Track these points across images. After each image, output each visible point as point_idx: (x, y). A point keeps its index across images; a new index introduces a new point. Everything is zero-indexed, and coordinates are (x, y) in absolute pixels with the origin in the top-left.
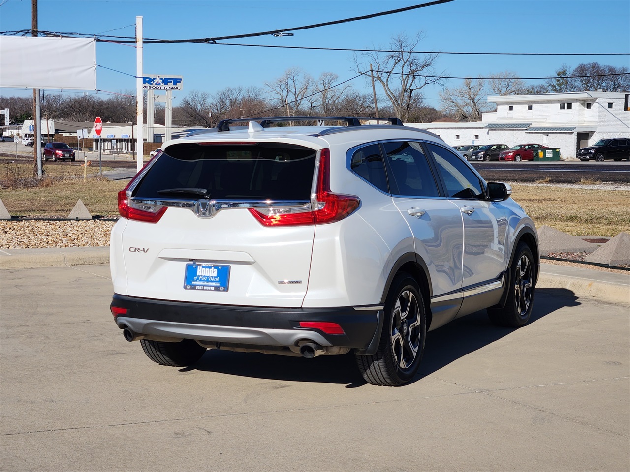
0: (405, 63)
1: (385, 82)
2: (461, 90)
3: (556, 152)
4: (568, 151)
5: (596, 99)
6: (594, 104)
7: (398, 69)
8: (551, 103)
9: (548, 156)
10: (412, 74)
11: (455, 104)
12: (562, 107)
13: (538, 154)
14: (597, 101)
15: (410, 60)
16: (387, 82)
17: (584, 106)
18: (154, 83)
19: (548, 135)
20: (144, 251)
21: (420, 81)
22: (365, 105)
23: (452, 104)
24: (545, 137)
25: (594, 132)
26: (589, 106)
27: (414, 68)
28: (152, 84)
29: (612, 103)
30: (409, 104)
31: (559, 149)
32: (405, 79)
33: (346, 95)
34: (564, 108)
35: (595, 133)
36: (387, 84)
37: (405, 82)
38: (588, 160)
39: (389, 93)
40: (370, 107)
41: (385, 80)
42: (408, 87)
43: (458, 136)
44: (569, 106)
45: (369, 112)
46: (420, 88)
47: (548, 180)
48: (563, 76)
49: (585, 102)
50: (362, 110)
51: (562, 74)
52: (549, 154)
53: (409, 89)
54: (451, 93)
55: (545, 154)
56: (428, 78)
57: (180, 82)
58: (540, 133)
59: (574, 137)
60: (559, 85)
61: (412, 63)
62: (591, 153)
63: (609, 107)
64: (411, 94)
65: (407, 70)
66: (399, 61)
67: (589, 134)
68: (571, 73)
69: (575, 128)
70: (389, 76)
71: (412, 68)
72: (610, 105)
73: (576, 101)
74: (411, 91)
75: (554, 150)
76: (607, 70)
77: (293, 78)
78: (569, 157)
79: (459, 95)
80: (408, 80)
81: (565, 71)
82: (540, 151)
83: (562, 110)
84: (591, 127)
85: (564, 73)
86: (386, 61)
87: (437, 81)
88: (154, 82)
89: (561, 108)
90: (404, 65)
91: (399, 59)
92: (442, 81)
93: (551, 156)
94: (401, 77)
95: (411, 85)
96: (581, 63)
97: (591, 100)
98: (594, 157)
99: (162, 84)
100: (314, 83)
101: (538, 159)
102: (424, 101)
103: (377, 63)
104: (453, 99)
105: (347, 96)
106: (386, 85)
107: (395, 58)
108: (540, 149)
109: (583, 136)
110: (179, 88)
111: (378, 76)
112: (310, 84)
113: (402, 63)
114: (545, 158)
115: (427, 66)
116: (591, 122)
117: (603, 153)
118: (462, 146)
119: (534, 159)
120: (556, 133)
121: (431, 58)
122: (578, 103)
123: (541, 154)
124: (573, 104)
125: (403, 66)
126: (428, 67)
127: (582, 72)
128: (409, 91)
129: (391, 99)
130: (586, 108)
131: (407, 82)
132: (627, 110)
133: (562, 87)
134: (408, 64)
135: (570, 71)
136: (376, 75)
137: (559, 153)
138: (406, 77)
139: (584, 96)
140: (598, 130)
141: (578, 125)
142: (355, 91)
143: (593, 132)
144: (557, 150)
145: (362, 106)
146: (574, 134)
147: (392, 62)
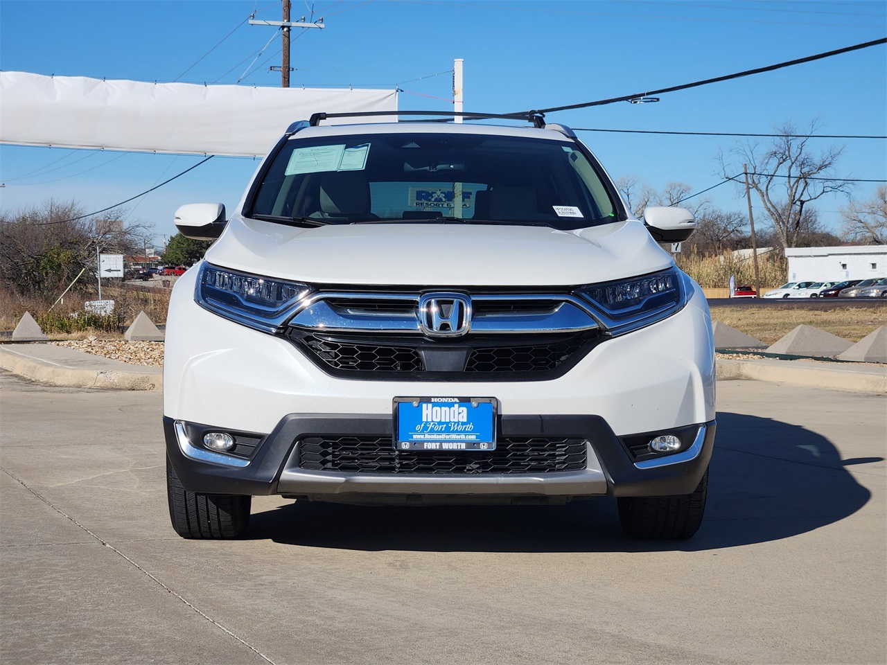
0: (793, 163)
1: (764, 191)
2: (873, 204)
7: (783, 170)
10: (804, 177)
11: (863, 225)
15: (801, 159)
16: (767, 190)
18: (433, 199)
21: (815, 188)
22: (730, 228)
23: (860, 225)
27: (805, 170)
28: (430, 200)
30: (798, 223)
32: (794, 185)
33: (702, 214)
36: (767, 194)
37: (794, 191)
39: (769, 206)
40: (737, 231)
41: (763, 188)
42: (797, 197)
43: (874, 265)
45: (736, 238)
46: (815, 198)
50: (725, 235)
53: (799, 200)
54: (857, 208)
56: (827, 184)
57: (469, 198)
61: (803, 164)
64: (802, 207)
65: (795, 172)
66: (784, 161)
70: (770, 181)
71: (803, 171)
74: (802, 203)
77: (626, 191)
79: (870, 211)
80: (797, 187)
86: (766, 161)
87: (840, 188)
88: (432, 197)
90: (792, 165)
91: (784, 157)
92: (848, 187)
94: (787, 184)
95: (802, 194)
99: (444, 200)
100: (657, 198)
102: (818, 219)
103: (753, 163)
104: (861, 217)
105: (704, 217)
106: (764, 195)
107: (779, 156)
110: (468, 206)
111: (754, 182)
112: (651, 199)
113: (788, 163)
115: (826, 166)
118: (881, 279)
121: (832, 155)
125: (790, 168)
126: (828, 169)
128: (799, 203)
129: (772, 214)
131: (796, 190)
134: (798, 164)
136: (751, 180)
138: (795, 183)
142: (715, 209)
145: (725, 230)
147: (774, 162)
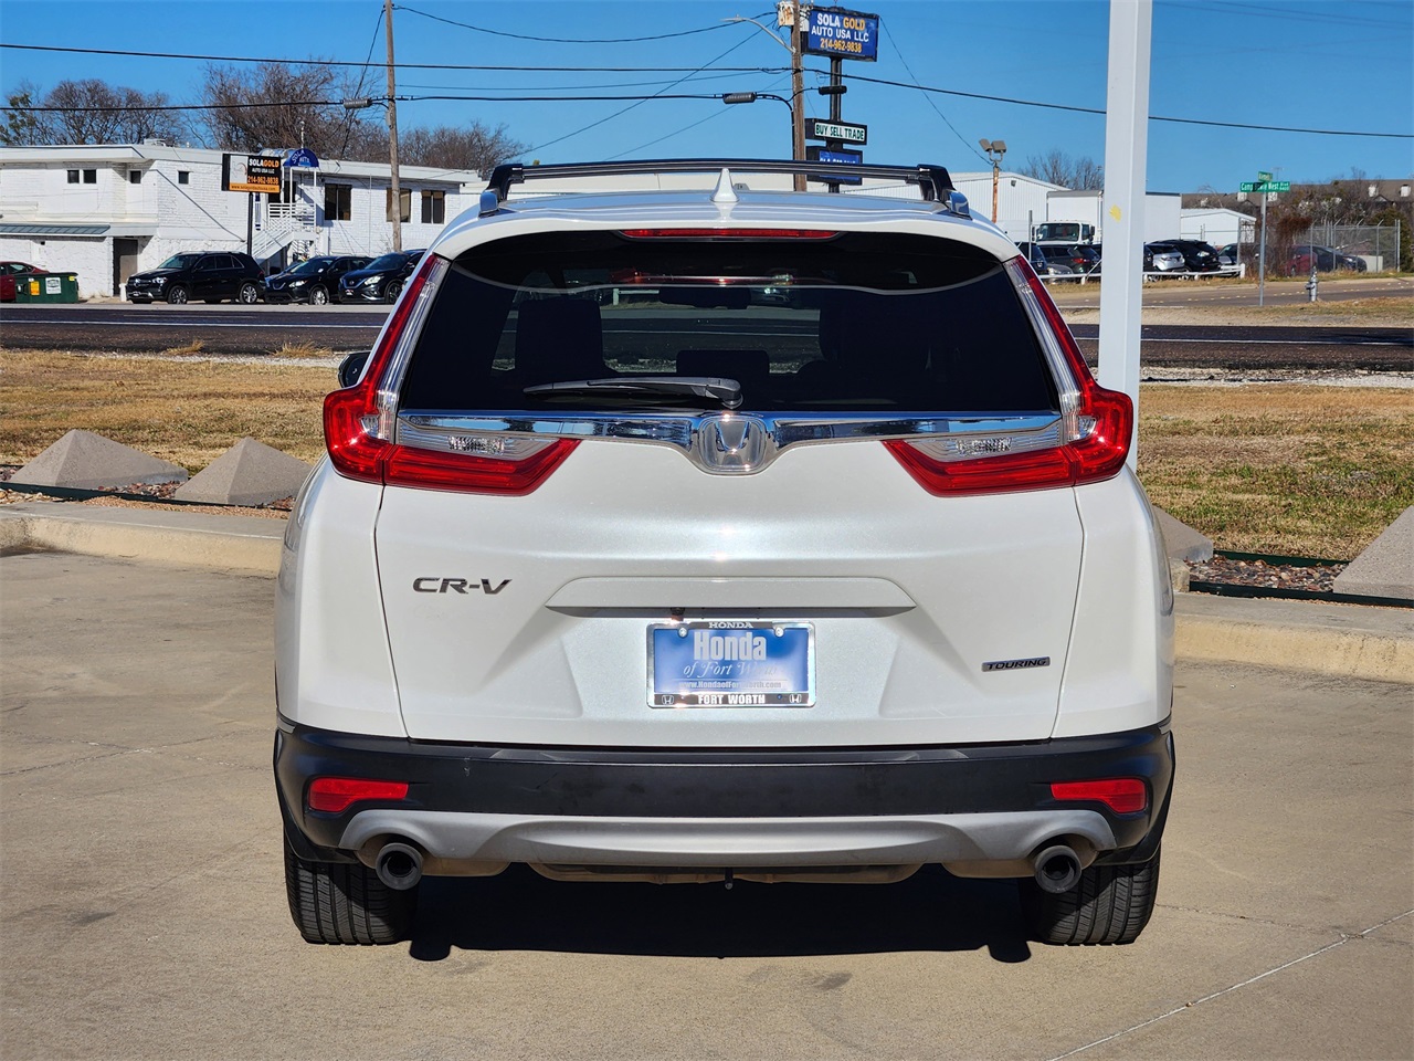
3: (69, 282)
4: (96, 282)
5: (152, 161)
6: (148, 173)
8: (46, 168)
9: (50, 291)
12: (73, 178)
13: (26, 287)
14: (154, 166)
17: (125, 177)
19: (43, 243)
20: (488, 590)
24: (36, 246)
25: (151, 237)
26: (135, 177)
29: (187, 173)
31: (75, 274)
34: (77, 181)
35: (152, 240)
38: (149, 301)
44: (91, 177)
47: (198, 347)
48: (21, 106)
49: (126, 168)
51: (19, 103)
52: (54, 287)
55: (43, 287)
58: (25, 237)
59: (106, 249)
60: (15, 127)
62: (157, 285)
63: (180, 182)
67: (140, 243)
68: (42, 101)
69: (109, 227)
72: (183, 177)
73: (106, 164)
75: (64, 276)
76: (124, 99)
78: (97, 294)
81: (26, 96)
82: (31, 280)
83: (74, 185)
84: (146, 226)
85: (25, 100)
89: (70, 181)
93: (58, 290)
96: (65, 79)
97: (140, 164)
98: (165, 296)
101: (27, 297)
108: (31, 276)
109: (126, 247)
114: (44, 297)
116: (142, 216)
117: (183, 286)
119: (18, 297)
120: (63, 238)
122: (111, 170)
123: (35, 288)
124: (99, 172)
127: (66, 100)
130: (128, 182)
132: (228, 189)
133: (21, 131)
135: (40, 97)
137: (75, 286)
139: (123, 153)
140: (158, 233)
141: (112, 220)
143: (147, 239)
144: (72, 279)
146: (106, 241)
